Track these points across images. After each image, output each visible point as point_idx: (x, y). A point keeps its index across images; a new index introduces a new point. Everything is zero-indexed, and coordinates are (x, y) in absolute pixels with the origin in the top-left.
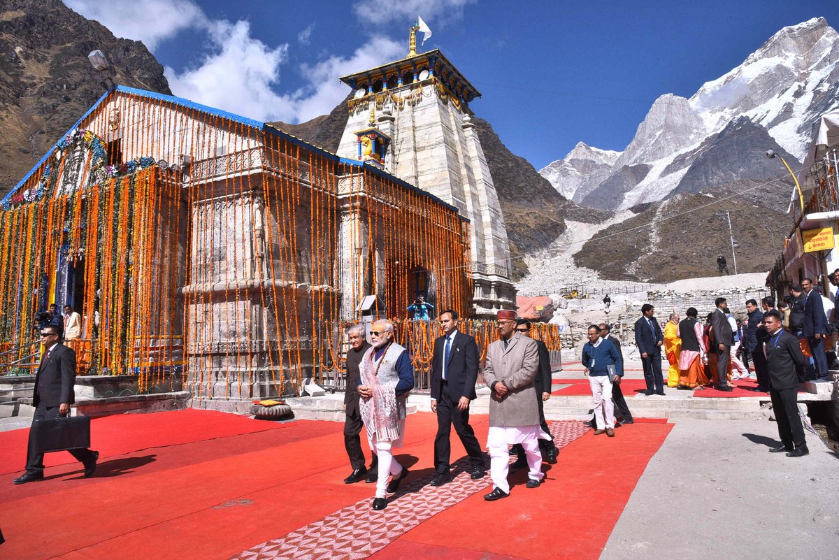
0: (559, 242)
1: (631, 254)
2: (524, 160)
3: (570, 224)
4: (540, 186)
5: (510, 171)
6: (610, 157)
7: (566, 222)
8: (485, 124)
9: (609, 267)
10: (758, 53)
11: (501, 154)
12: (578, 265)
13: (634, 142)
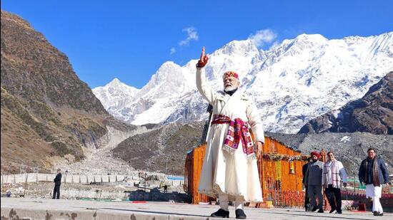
0: (102, 140)
1: (147, 154)
2: (86, 85)
3: (110, 130)
4: (94, 102)
5: (77, 90)
6: (132, 91)
7: (108, 127)
8: (65, 56)
9: (135, 161)
10: (220, 51)
11: (73, 78)
12: (115, 156)
13: (147, 85)
